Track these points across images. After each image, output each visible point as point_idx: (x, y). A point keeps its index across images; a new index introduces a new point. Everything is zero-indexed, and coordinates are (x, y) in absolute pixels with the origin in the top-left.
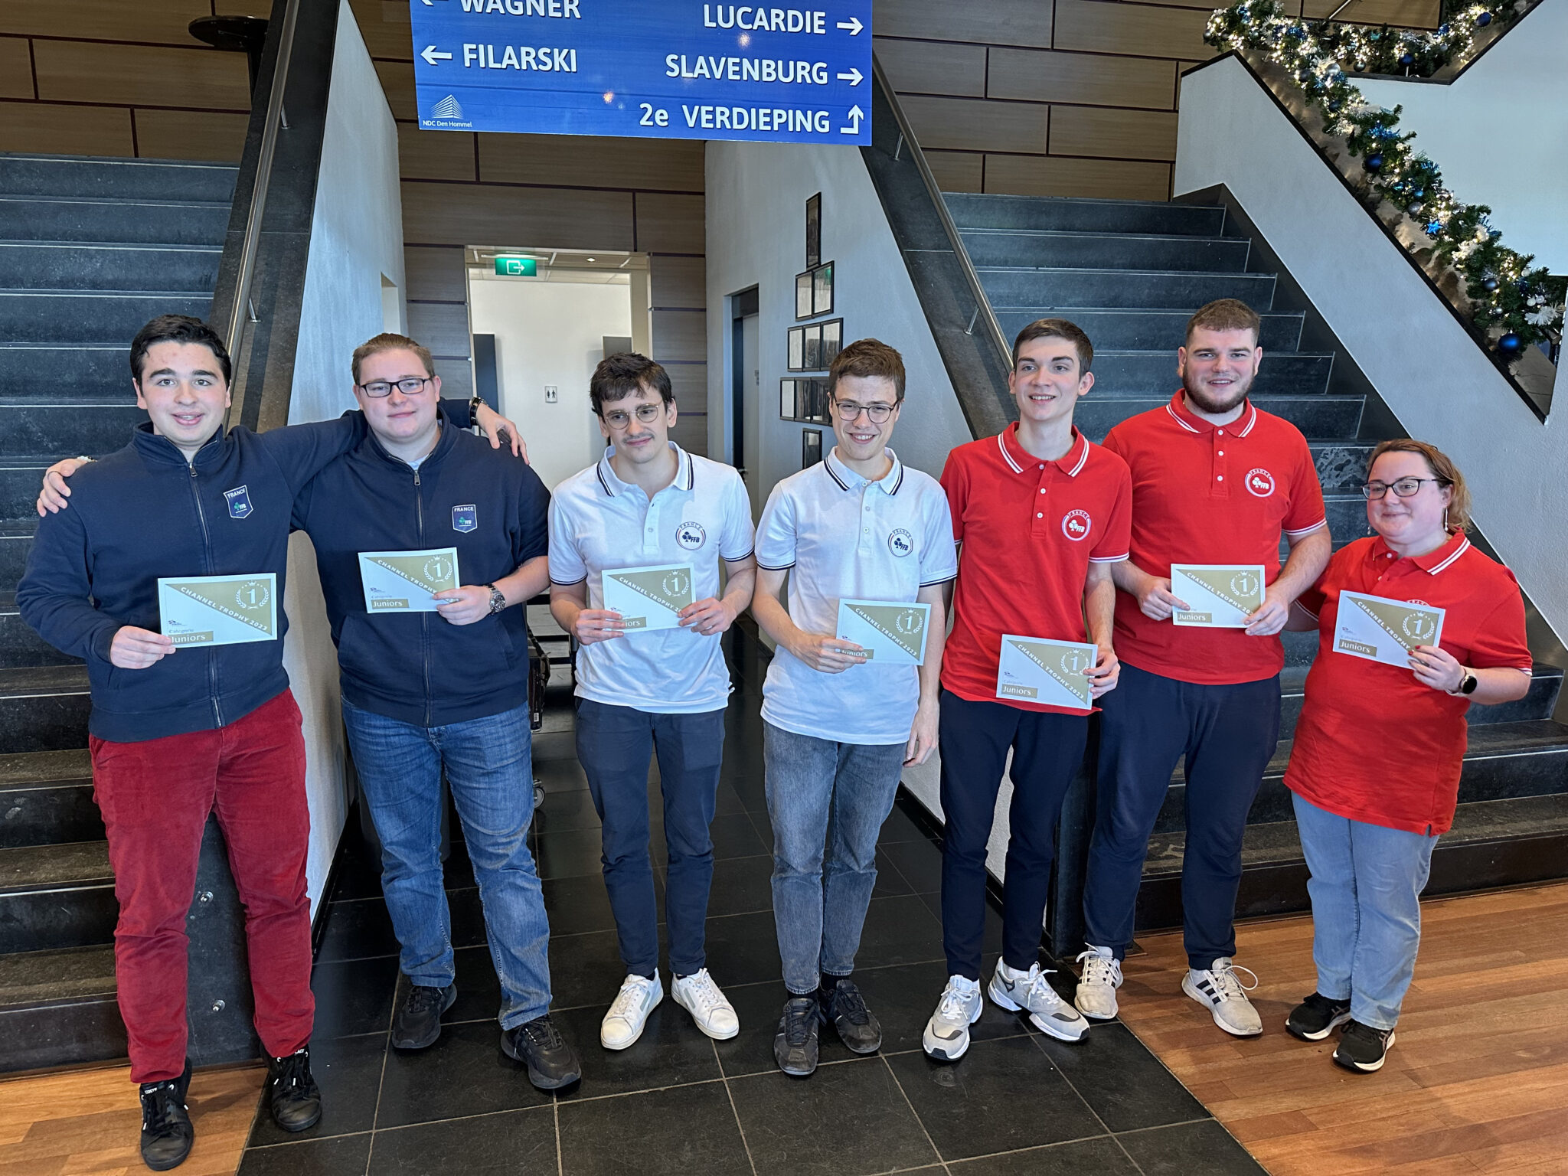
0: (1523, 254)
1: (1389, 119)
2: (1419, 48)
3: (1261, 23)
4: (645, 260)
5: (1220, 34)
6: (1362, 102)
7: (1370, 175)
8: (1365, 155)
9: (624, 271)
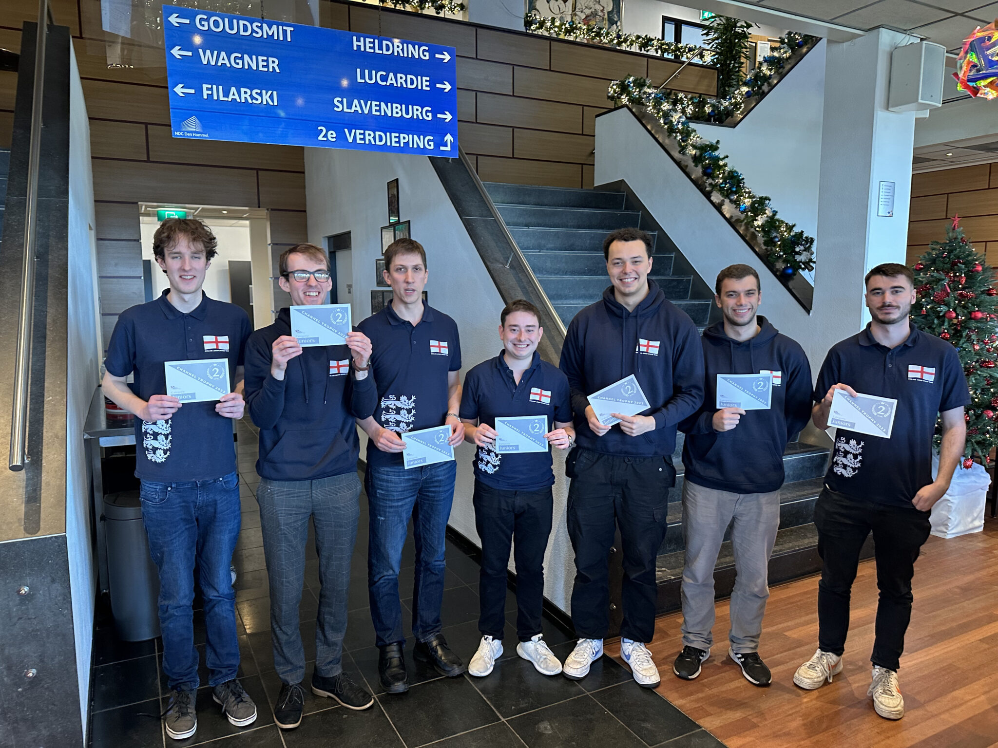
0: (791, 224)
1: (714, 147)
2: (718, 108)
3: (640, 91)
4: (263, 213)
5: (616, 95)
6: (698, 137)
7: (705, 178)
8: (703, 167)
9: (246, 219)
